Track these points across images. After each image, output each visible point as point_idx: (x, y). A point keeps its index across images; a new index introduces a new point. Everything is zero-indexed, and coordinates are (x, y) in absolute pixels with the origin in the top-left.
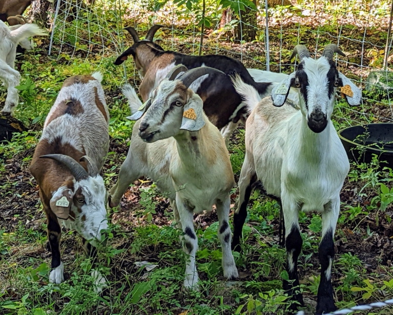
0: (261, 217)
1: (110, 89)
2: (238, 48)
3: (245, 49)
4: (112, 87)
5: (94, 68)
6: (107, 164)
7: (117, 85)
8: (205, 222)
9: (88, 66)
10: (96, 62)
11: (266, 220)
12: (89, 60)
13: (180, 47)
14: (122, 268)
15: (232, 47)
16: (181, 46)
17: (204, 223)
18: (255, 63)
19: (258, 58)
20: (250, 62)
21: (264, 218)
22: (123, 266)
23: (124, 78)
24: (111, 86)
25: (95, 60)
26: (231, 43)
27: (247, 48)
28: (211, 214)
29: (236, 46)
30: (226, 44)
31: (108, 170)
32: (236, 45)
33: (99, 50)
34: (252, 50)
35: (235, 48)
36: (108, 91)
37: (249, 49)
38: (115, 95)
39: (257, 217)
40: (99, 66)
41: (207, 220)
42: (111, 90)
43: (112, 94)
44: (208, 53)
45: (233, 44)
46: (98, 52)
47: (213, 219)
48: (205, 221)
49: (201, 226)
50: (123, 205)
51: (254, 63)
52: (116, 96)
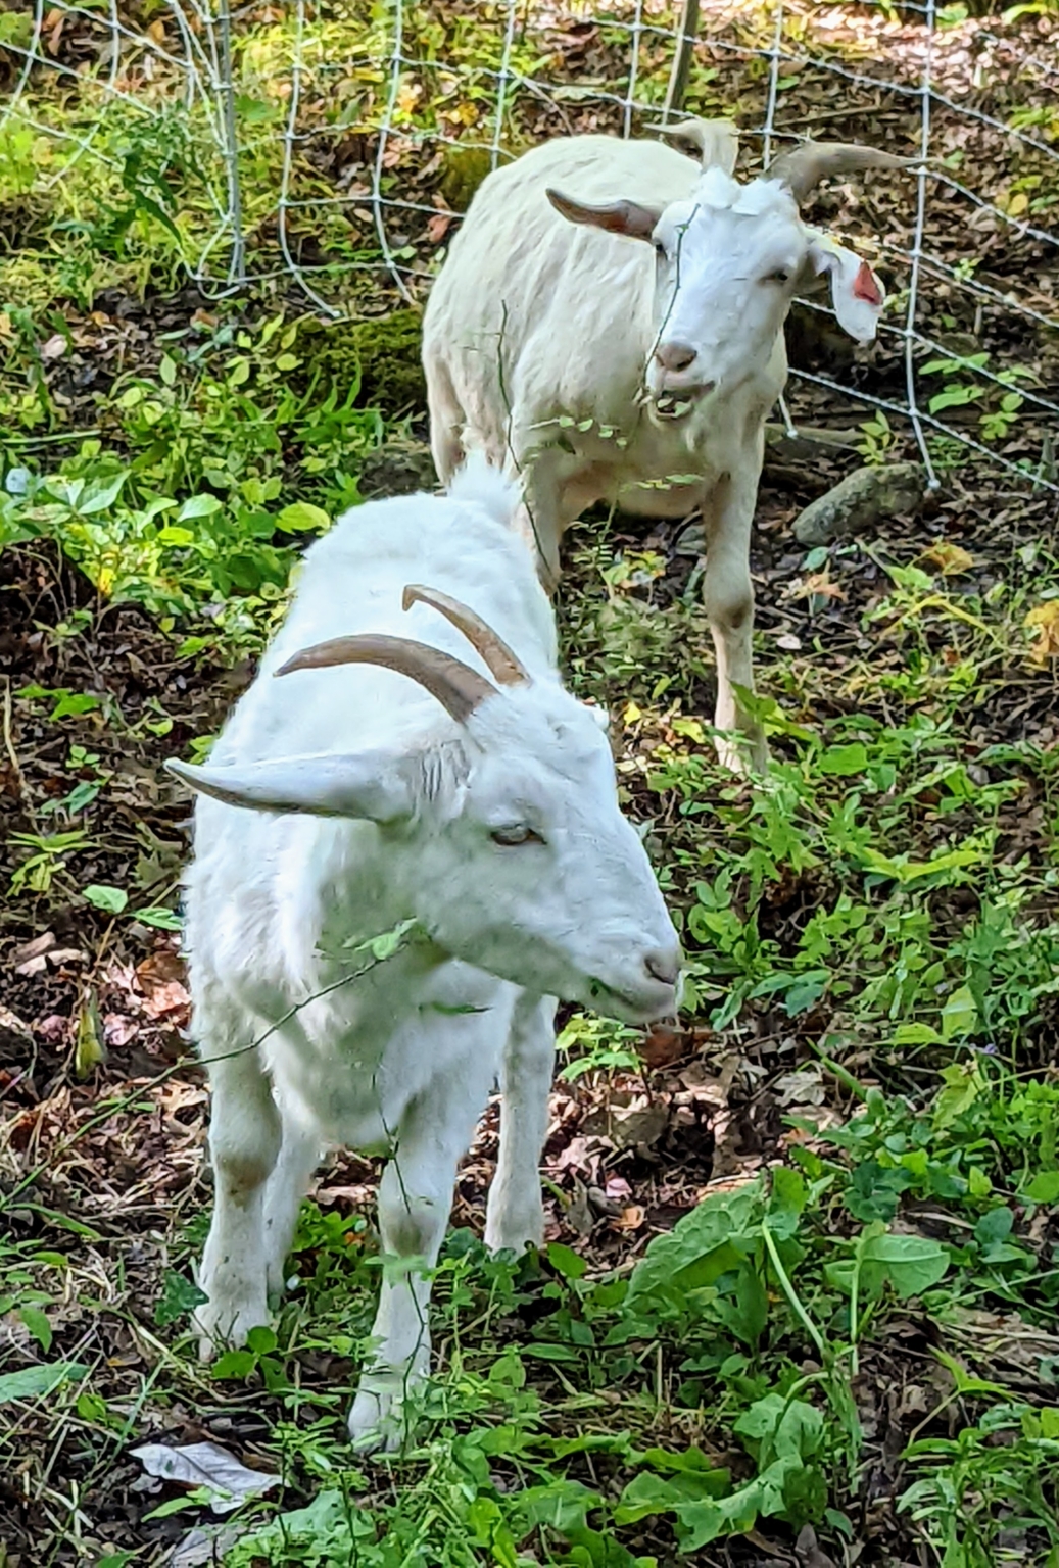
0: (979, 1181)
1: (143, 281)
2: (919, 49)
3: (961, 57)
4: (156, 271)
5: (54, 151)
6: (49, 767)
7: (183, 259)
8: (620, 1182)
9: (22, 140)
10: (74, 115)
11: (1013, 1203)
12: (32, 103)
13: (571, 40)
14: (53, 1481)
15: (885, 41)
16: (578, 29)
17: (618, 1187)
18: (1020, 149)
19: (1037, 113)
20: (990, 139)
21: (997, 1182)
22: (64, 1470)
23: (227, 218)
24: (148, 262)
25: (73, 102)
26: (879, 18)
27: (977, 48)
28: (666, 1131)
29: (909, 40)
30: (852, 22)
31: (53, 805)
32: (909, 30)
33: (96, 45)
34: (1005, 66)
35: (902, 50)
36: (133, 296)
37: (985, 59)
38: (169, 320)
39: (957, 1178)
40: (85, 142)
41: (635, 1169)
42: (151, 290)
43: (153, 315)
44: (736, 75)
45: (894, 27)
46: (91, 56)
47: (671, 1164)
48: (621, 1175)
49: (593, 1205)
50: (121, 1039)
51: (1014, 143)
52: (175, 327)
